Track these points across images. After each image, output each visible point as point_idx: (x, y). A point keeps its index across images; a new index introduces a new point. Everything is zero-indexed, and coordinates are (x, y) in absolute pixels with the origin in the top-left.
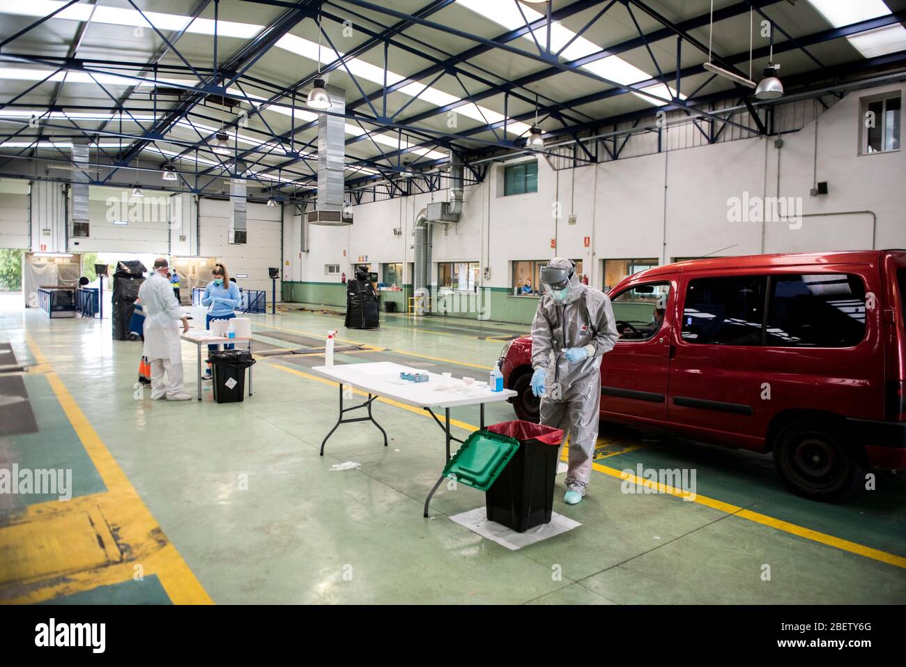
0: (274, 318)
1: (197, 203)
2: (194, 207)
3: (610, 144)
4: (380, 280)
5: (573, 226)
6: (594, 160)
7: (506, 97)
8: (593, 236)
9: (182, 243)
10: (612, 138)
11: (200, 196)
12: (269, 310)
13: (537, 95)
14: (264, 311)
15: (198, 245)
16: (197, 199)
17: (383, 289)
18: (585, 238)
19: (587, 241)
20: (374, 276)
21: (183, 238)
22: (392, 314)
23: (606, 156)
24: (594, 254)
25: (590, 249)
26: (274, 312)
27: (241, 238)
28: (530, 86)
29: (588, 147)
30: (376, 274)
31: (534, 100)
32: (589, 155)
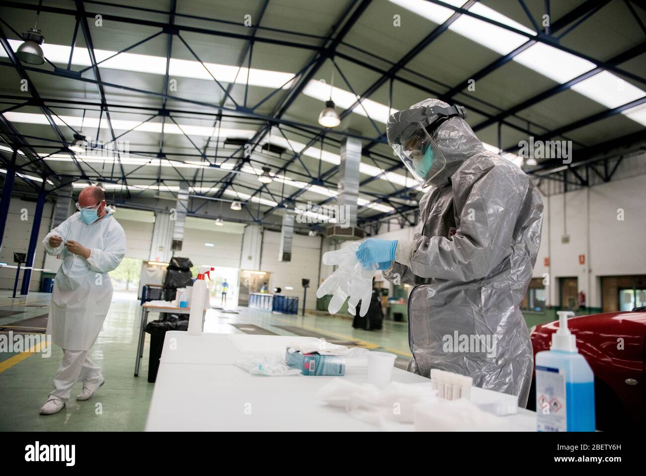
0: (303, 319)
1: (262, 234)
2: (260, 236)
3: (601, 169)
4: (391, 295)
5: (566, 245)
6: (585, 184)
7: (500, 126)
8: (589, 253)
9: (249, 261)
10: (602, 162)
11: (265, 229)
12: (300, 313)
13: (529, 123)
14: (296, 313)
15: (260, 263)
16: (262, 230)
17: (393, 302)
18: (580, 257)
19: (582, 259)
20: (385, 291)
21: (250, 258)
22: (398, 323)
23: (597, 179)
24: (590, 271)
25: (585, 266)
26: (303, 315)
27: (287, 257)
28: (522, 114)
29: (579, 172)
30: (387, 290)
31: (526, 128)
32: (580, 178)
